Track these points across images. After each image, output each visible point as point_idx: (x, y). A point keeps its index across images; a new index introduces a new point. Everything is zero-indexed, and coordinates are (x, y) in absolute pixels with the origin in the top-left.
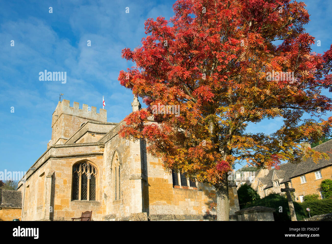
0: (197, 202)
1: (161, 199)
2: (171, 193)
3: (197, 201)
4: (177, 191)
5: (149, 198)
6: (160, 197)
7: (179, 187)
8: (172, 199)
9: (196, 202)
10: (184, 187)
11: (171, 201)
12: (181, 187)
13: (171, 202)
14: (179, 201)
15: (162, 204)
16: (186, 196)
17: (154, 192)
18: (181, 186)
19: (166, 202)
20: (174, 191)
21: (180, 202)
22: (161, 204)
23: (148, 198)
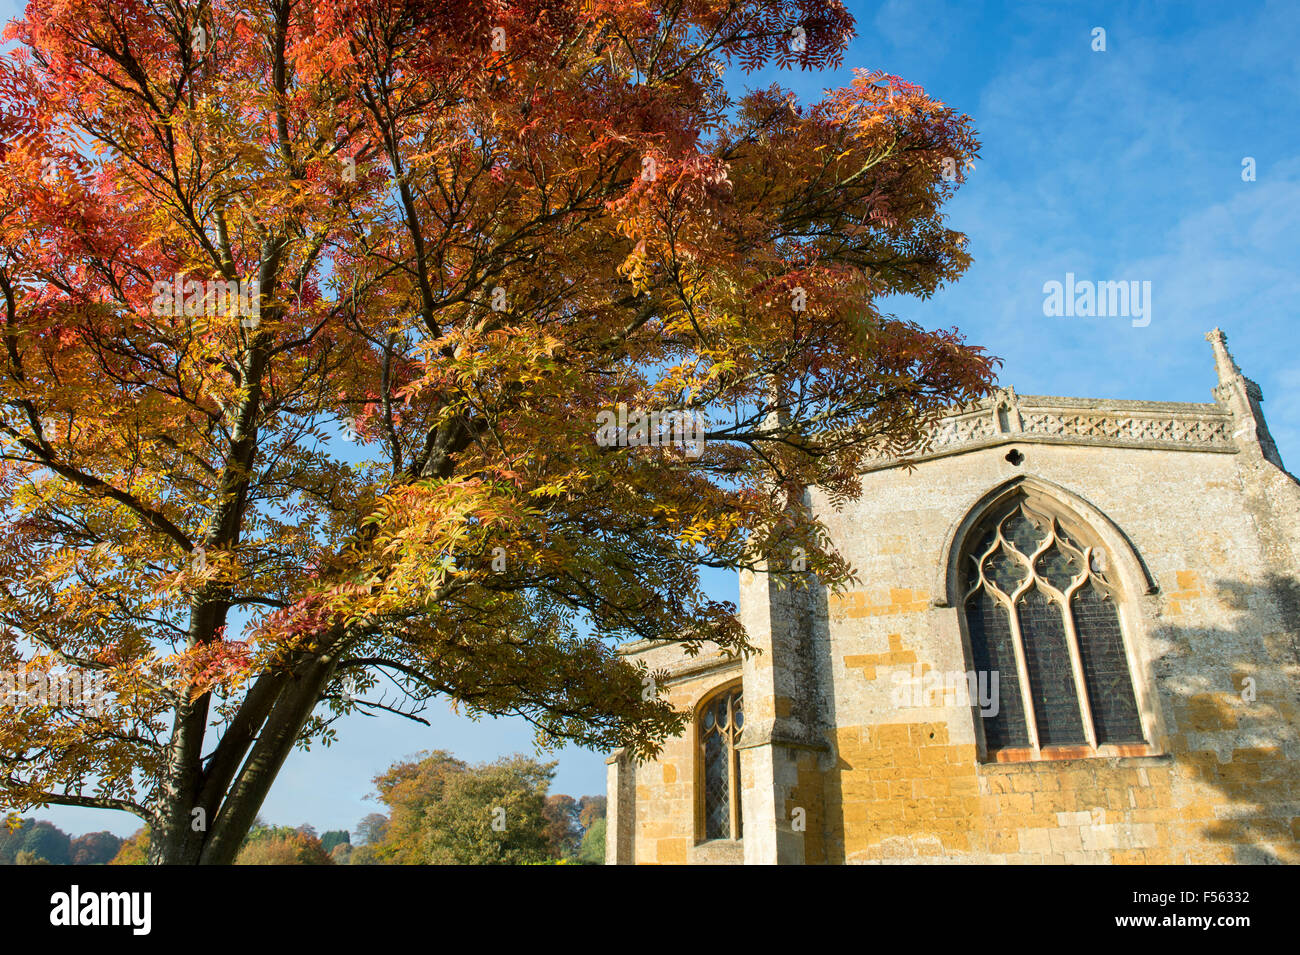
0: (1139, 827)
1: (912, 826)
2: (966, 793)
3: (1133, 821)
4: (1002, 780)
5: (847, 824)
6: (904, 818)
7: (1027, 755)
8: (974, 820)
9: (1128, 826)
10: (1055, 754)
11: (969, 830)
12: (1036, 753)
13: (970, 835)
14: (1018, 830)
15: (916, 851)
16: (1058, 799)
17: (872, 796)
18: (1037, 746)
19: (936, 841)
20: (983, 780)
21: (1021, 835)
22: (907, 850)
23: (841, 829)
